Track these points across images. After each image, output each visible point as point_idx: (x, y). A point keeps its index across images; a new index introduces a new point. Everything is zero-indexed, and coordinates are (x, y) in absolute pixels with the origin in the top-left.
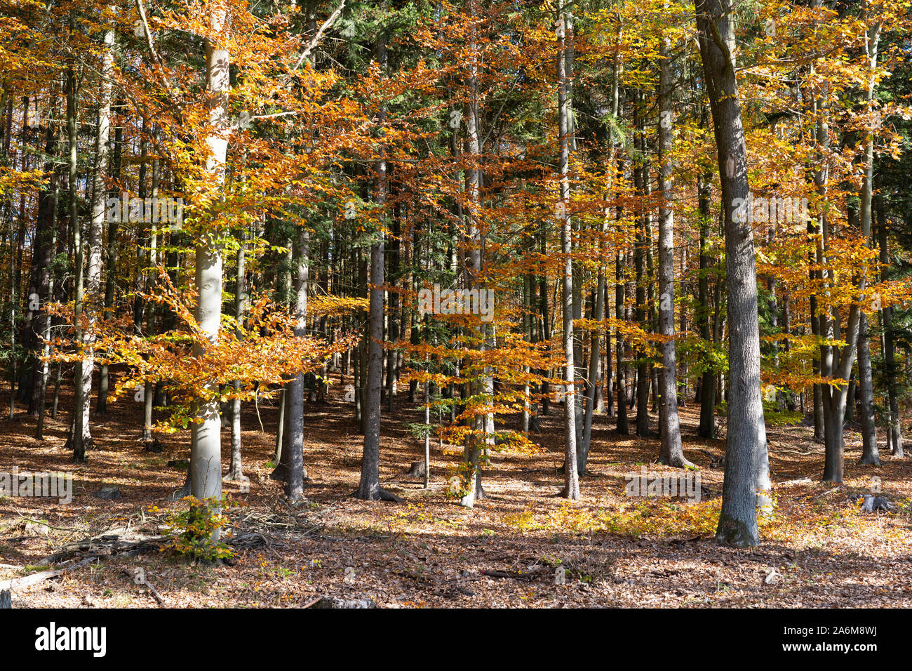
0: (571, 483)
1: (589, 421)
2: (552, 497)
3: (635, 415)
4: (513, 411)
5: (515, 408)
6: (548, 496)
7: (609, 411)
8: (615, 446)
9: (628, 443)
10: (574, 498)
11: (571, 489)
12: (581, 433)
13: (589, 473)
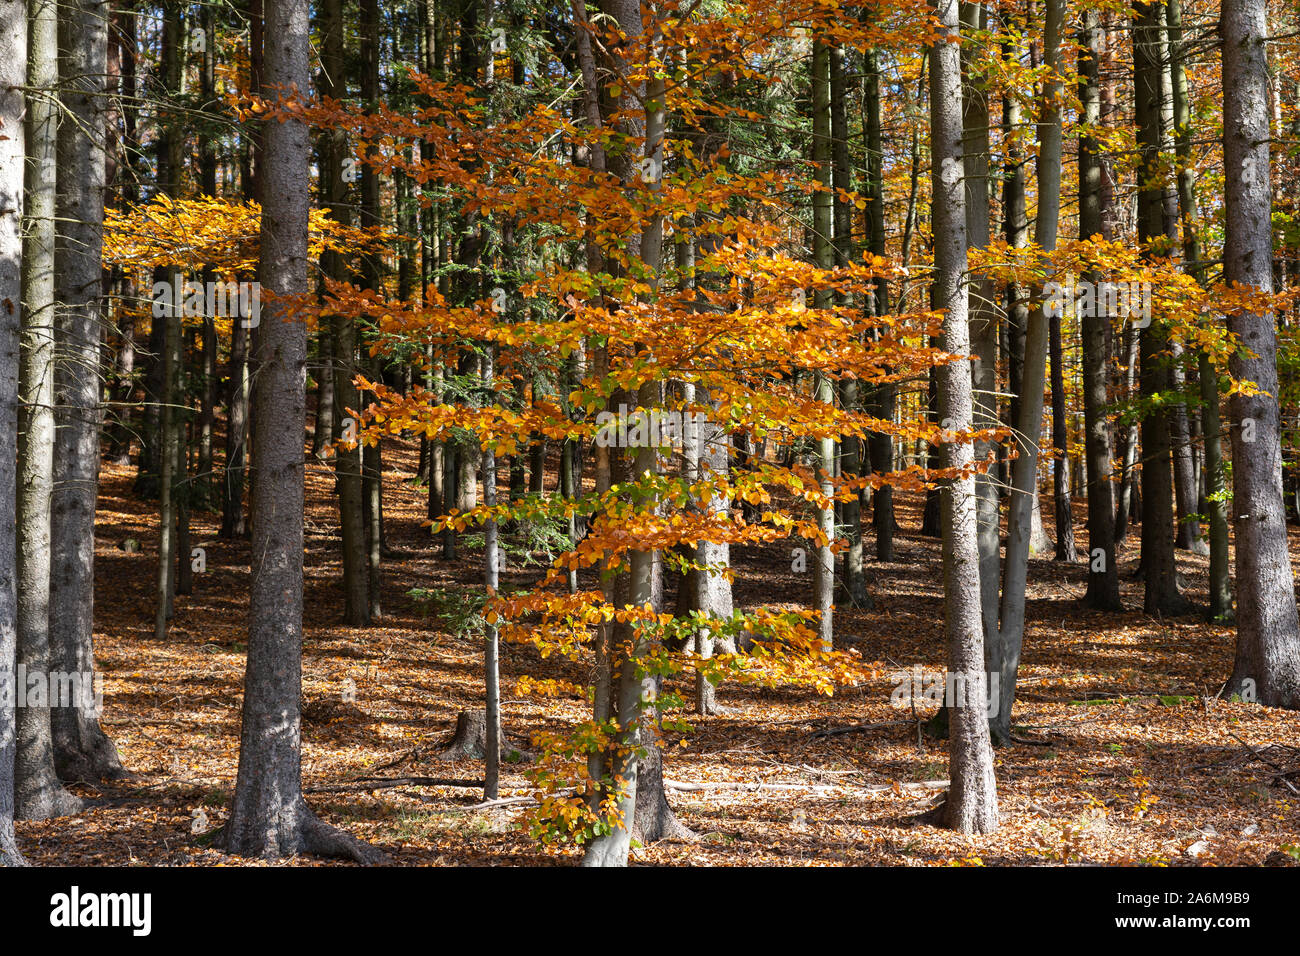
0: (969, 778)
1: (1020, 572)
2: (908, 823)
3: (1136, 555)
4: (766, 534)
5: (770, 524)
6: (893, 822)
7: (1060, 549)
8: (1088, 646)
9: (1128, 636)
10: (979, 826)
11: (971, 797)
12: (998, 609)
13: (1022, 732)
